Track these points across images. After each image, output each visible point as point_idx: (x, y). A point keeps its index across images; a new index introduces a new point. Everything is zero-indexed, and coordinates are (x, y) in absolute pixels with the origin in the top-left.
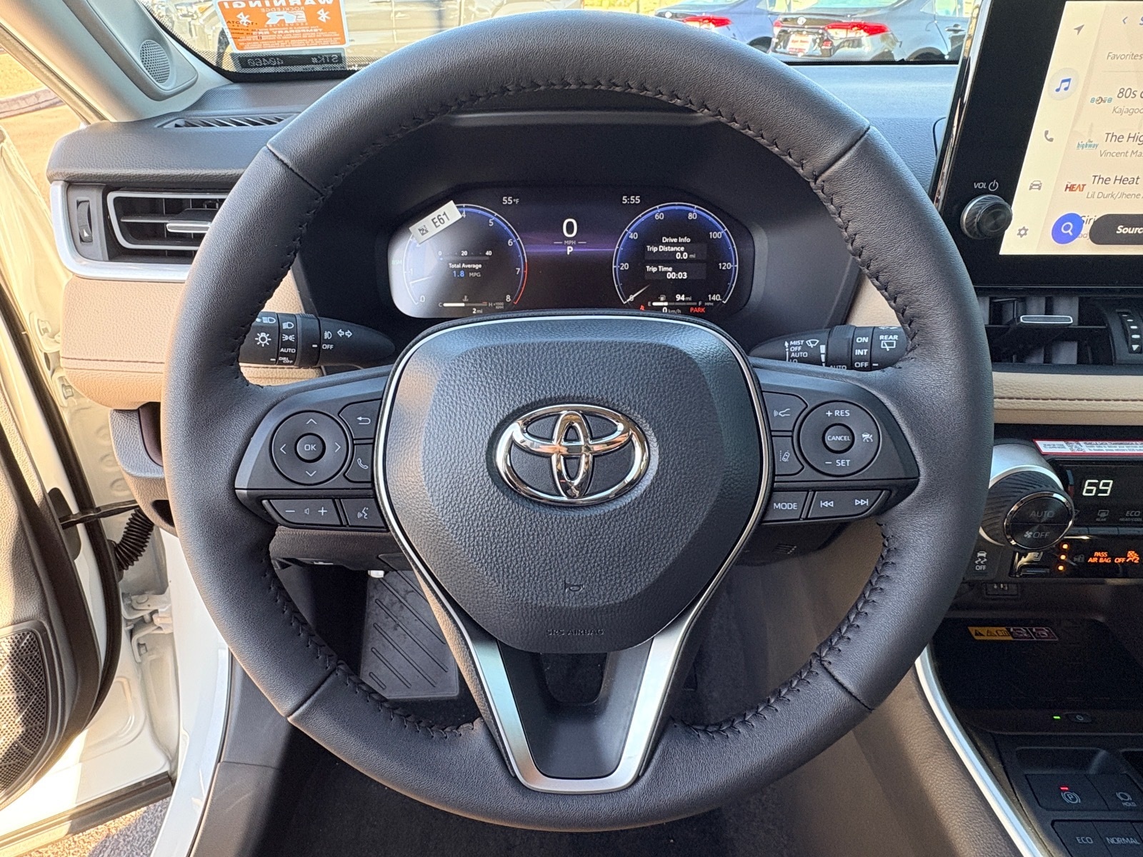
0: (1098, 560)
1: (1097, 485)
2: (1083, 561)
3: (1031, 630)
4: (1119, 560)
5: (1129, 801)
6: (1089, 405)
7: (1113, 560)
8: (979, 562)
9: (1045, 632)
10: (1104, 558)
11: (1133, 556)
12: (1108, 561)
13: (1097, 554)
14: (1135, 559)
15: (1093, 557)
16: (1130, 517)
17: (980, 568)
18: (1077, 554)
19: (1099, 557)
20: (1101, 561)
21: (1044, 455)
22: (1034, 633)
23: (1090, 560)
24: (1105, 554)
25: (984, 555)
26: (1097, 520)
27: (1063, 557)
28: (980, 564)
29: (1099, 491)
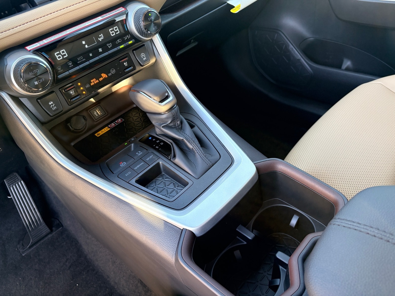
0: (94, 83)
1: (60, 54)
2: (89, 86)
3: (115, 122)
4: (101, 79)
5: (140, 153)
6: (31, 23)
7: (99, 80)
8: (52, 106)
9: (120, 120)
10: (95, 81)
11: (104, 75)
12: (97, 81)
13: (92, 81)
14: (106, 76)
15: (91, 83)
16: (80, 60)
17: (54, 108)
18: (86, 85)
19: (94, 82)
20: (95, 82)
21: (30, 51)
22: (116, 123)
23: (92, 84)
24: (94, 80)
25: (52, 103)
26: (70, 67)
27: (82, 88)
28: (53, 107)
29: (63, 56)
